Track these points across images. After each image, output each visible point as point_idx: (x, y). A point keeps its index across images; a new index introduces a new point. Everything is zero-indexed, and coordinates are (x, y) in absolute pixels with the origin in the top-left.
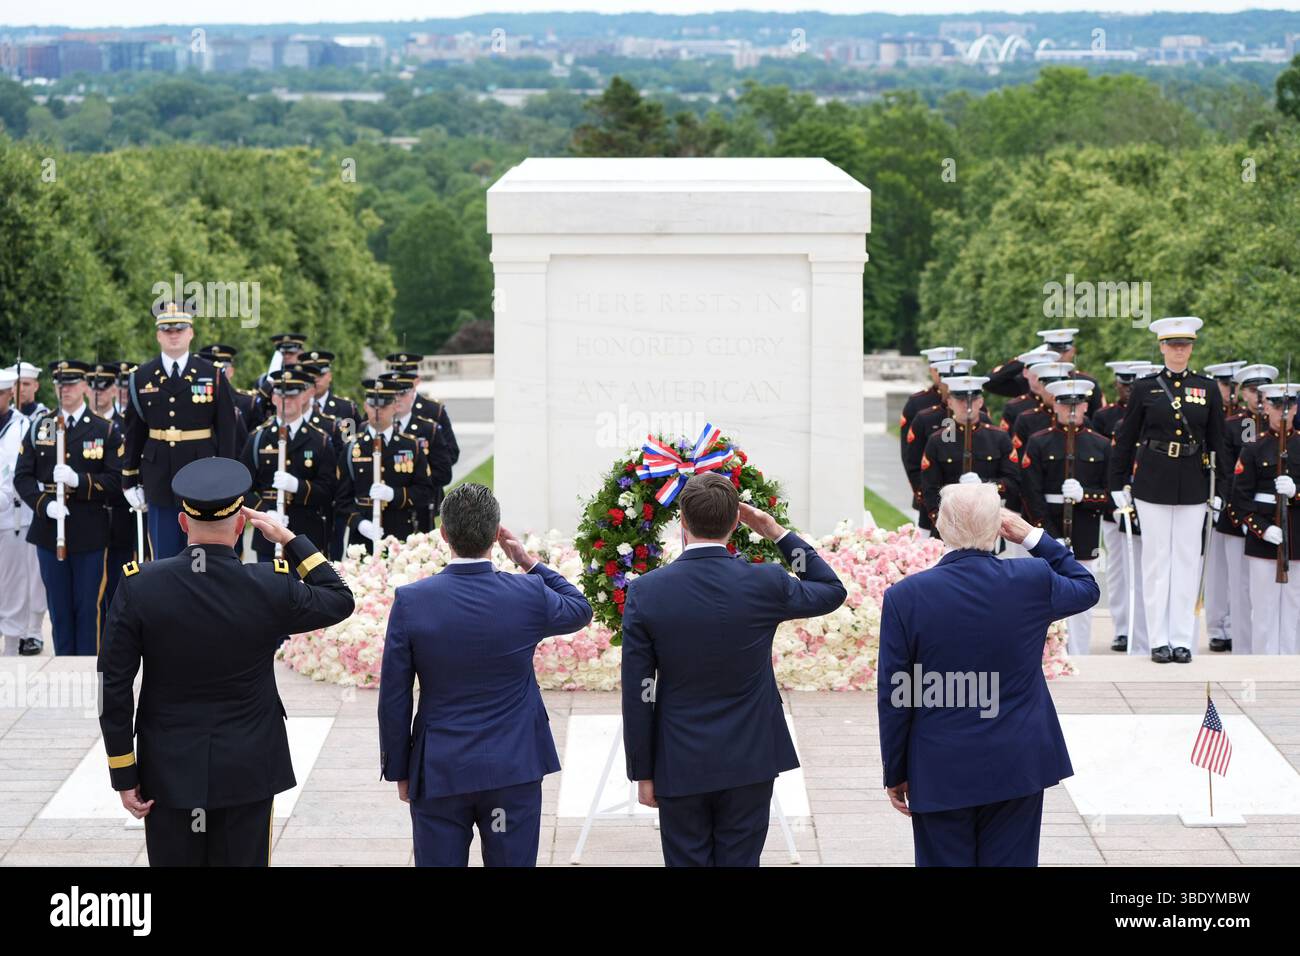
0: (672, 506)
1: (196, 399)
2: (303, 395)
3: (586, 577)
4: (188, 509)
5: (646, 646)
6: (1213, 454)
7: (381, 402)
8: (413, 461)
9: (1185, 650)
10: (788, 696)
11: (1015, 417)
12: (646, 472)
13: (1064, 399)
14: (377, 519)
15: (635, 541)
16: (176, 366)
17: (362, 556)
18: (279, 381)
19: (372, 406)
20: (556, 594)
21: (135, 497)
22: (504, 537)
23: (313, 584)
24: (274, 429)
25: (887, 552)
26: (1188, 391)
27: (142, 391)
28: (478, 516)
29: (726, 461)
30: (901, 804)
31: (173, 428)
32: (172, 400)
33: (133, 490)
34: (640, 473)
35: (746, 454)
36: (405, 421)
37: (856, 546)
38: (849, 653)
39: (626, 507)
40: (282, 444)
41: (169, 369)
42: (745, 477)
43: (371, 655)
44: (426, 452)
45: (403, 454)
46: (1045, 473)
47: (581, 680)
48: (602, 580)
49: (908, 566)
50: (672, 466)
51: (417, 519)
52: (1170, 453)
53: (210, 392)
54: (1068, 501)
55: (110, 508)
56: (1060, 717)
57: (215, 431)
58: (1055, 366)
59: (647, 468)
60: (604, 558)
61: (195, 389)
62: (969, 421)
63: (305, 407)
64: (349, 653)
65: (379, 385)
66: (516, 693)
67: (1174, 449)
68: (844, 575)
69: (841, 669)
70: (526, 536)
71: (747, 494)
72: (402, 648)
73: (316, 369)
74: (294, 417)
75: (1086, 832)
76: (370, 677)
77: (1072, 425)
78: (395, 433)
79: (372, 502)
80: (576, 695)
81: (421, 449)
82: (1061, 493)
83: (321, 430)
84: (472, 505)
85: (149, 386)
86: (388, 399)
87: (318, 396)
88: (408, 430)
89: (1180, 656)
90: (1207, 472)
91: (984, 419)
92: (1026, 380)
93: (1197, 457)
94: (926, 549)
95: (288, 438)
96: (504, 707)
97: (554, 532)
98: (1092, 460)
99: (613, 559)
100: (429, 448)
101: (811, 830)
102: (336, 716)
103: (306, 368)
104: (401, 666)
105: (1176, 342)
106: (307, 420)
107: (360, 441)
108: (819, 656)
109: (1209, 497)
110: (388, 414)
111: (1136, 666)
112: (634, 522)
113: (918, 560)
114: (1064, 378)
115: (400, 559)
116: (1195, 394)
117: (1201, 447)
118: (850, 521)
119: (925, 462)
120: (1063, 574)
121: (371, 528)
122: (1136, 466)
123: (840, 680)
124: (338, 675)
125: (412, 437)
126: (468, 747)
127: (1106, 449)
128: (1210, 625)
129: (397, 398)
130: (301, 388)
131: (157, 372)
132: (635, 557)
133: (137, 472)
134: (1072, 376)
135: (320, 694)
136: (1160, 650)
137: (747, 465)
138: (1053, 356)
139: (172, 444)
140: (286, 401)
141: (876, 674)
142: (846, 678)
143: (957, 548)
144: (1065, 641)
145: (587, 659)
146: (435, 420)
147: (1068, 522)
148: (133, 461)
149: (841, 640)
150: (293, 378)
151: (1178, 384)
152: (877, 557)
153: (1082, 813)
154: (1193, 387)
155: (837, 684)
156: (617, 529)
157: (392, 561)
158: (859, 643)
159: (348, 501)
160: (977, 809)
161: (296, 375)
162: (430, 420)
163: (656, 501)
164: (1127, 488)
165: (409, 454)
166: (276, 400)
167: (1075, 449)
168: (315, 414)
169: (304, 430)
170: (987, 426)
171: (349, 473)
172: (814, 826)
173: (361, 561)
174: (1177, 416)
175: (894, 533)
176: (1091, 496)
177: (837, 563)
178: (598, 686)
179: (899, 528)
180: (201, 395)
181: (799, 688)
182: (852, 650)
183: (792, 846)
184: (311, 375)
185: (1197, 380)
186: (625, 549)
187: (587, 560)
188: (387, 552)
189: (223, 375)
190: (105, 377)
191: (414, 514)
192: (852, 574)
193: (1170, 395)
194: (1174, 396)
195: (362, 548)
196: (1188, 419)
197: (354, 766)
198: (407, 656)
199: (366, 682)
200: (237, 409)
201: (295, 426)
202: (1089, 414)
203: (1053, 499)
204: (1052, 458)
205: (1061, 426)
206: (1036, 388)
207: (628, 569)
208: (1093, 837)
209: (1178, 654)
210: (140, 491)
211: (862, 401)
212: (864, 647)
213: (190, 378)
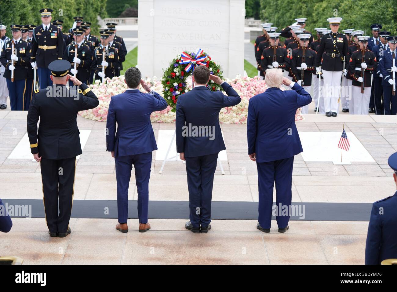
0: (189, 72)
1: (52, 37)
2: (82, 35)
3: (164, 92)
4: (53, 74)
5: (183, 115)
6: (345, 57)
7: (105, 37)
8: (114, 55)
9: (335, 113)
10: (221, 125)
11: (288, 44)
12: (182, 62)
13: (302, 39)
14: (103, 72)
15: (179, 82)
16: (46, 27)
17: (99, 83)
18: (75, 31)
19: (103, 39)
20: (157, 99)
21: (34, 65)
22: (142, 83)
23: (88, 97)
24: (74, 45)
25: (251, 84)
26: (338, 38)
27: (37, 34)
28: (135, 77)
29: (205, 59)
30: (253, 159)
31: (45, 45)
32: (45, 37)
33: (33, 63)
34: (180, 62)
35: (211, 57)
36: (112, 43)
37: (242, 82)
38: (239, 113)
39: (176, 72)
40: (76, 50)
41: (44, 28)
42: (210, 64)
43: (102, 112)
44: (118, 52)
45: (111, 53)
46: (297, 61)
47: (162, 120)
48: (169, 93)
49: (257, 88)
50: (189, 61)
51: (115, 72)
52: (332, 56)
53: (56, 35)
54: (303, 69)
55: (27, 68)
56: (299, 132)
57: (57, 46)
58: (300, 30)
59: (182, 61)
60: (170, 87)
61: (52, 34)
62: (275, 46)
63: (82, 39)
64: (96, 111)
65: (104, 33)
66: (145, 127)
67: (333, 55)
68: (238, 90)
69: (237, 118)
70: (147, 78)
71: (211, 69)
72: (113, 114)
73: (86, 28)
74: (80, 42)
75: (306, 166)
76: (102, 118)
77: (304, 47)
78: (109, 47)
79: (102, 67)
80: (161, 124)
81: (116, 51)
82: (301, 67)
83: (87, 46)
84: (134, 73)
85: (39, 33)
86: (107, 37)
87: (86, 35)
88: (112, 46)
89: (334, 115)
90: (343, 62)
91: (279, 45)
92: (291, 33)
93: (340, 57)
94: (262, 83)
95: (78, 48)
96: (141, 131)
97: (155, 77)
98: (310, 57)
99: (172, 87)
100: (118, 51)
101: (228, 164)
102: (92, 129)
103: (83, 27)
104: (112, 119)
105: (335, 25)
106: (83, 43)
107: (99, 49)
108: (231, 113)
109: (343, 69)
110: (107, 41)
111: (321, 118)
112: (178, 76)
113: (259, 86)
114: (302, 33)
115: (111, 84)
116: (340, 39)
117: (341, 55)
118: (240, 75)
119: (262, 57)
120: (301, 94)
121: (102, 74)
122: (322, 59)
123: (236, 121)
124: (92, 117)
125: (114, 48)
126: (131, 142)
127: (314, 54)
128: (342, 105)
129: (109, 36)
130: (81, 33)
131: (41, 29)
132: (178, 86)
133: (35, 57)
134: (304, 33)
135: (87, 123)
136: (328, 113)
137: (211, 60)
138: (299, 26)
139: (45, 50)
140: (77, 37)
141: (247, 119)
142: (238, 120)
143: (271, 87)
144: (301, 110)
145: (164, 114)
146: (120, 43)
147: (302, 75)
148: (34, 54)
149: (237, 109)
150: (79, 30)
151: (335, 37)
152: (248, 85)
153: (305, 161)
154: (339, 37)
155: (235, 122)
156: (173, 78)
157: (108, 85)
158: (242, 110)
159: (95, 66)
160: (275, 162)
161: (80, 30)
162: (119, 43)
163: (185, 71)
164: (320, 67)
165: (113, 53)
166: (74, 37)
167: (305, 54)
168: (85, 40)
169: (82, 46)
170: (280, 47)
171: (95, 58)
172: (229, 163)
173: (99, 84)
174: (335, 46)
175: (253, 78)
176: (309, 68)
177: (236, 87)
178: (167, 121)
179: (254, 77)
180: (54, 36)
181: (225, 123)
182: (240, 112)
183: (222, 169)
184: (84, 29)
185: (340, 35)
186: (176, 84)
187: (165, 87)
188: (106, 82)
189: (60, 30)
190: (25, 29)
191: (114, 70)
192: (240, 90)
193: (332, 39)
194: (334, 40)
195: (99, 81)
196: (337, 47)
197: (97, 144)
198: (114, 116)
199: (101, 119)
200: (63, 39)
201: (80, 44)
202: (309, 44)
203: (298, 68)
204: (299, 56)
205: (301, 47)
206: (294, 36)
207: (177, 90)
208: (308, 168)
209: (333, 114)
210: (35, 63)
211: (244, 33)
212: (243, 111)
213: (50, 31)
